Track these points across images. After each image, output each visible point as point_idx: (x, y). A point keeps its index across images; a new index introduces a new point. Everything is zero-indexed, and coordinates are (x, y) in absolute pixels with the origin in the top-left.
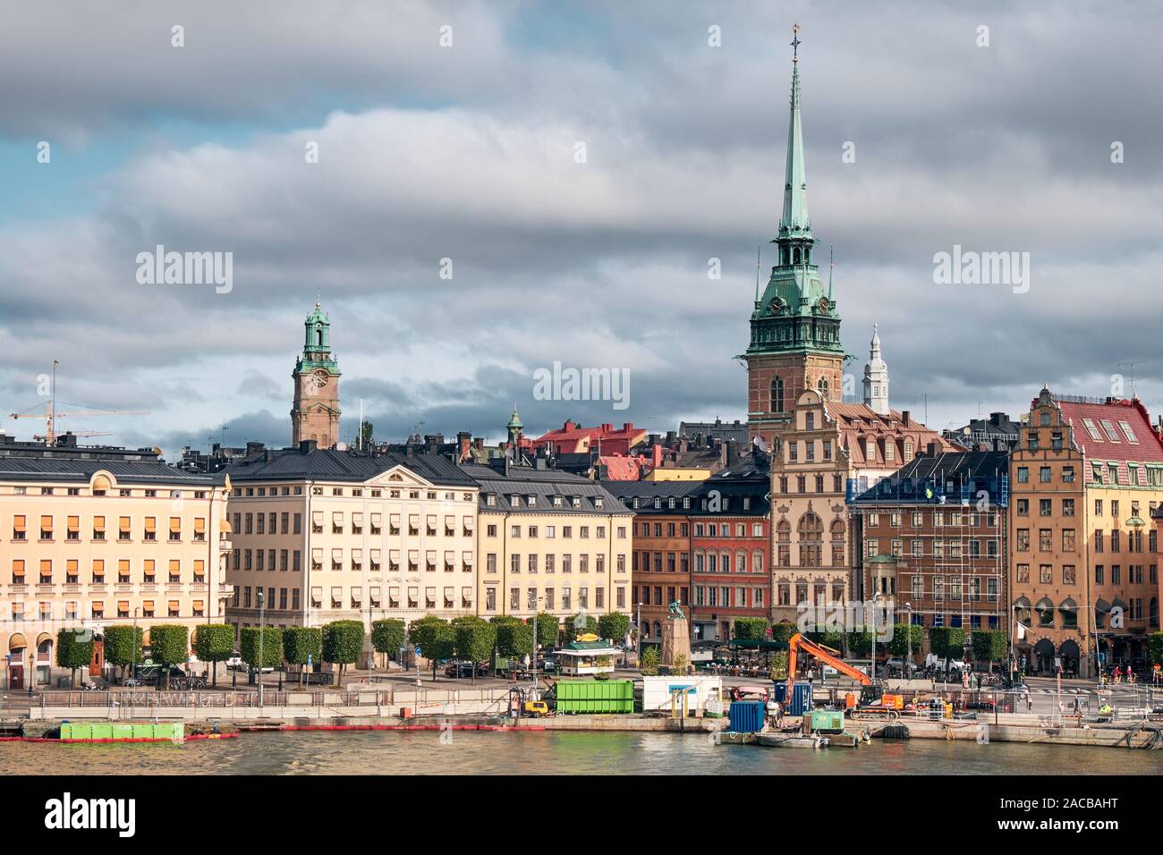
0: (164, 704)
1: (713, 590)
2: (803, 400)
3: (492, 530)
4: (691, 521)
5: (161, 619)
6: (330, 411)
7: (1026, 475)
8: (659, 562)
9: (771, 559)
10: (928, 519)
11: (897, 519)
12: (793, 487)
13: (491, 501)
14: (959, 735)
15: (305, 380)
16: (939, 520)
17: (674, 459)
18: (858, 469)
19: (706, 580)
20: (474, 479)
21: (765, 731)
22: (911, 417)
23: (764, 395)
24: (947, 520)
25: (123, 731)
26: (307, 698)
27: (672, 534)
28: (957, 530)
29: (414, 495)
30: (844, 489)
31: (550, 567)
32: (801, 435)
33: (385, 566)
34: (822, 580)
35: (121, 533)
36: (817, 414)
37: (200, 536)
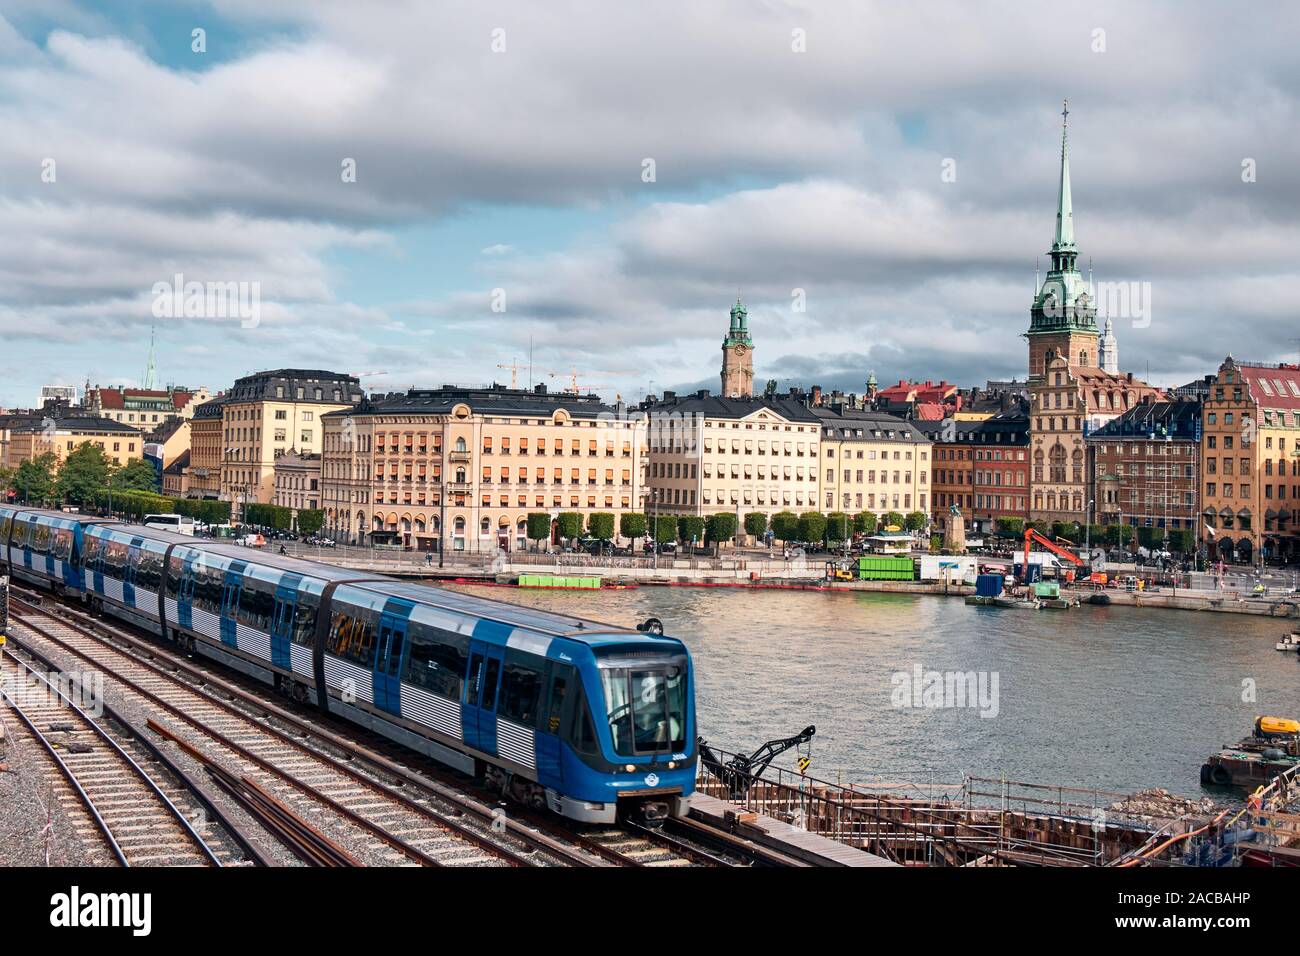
0: (590, 565)
1: (989, 497)
2: (1054, 365)
3: (830, 453)
4: (975, 449)
5: (600, 508)
6: (746, 372)
7: (1215, 418)
8: (952, 477)
9: (1030, 476)
10: (1142, 450)
11: (1119, 450)
12: (1046, 426)
13: (830, 433)
14: (1147, 603)
15: (729, 351)
16: (1150, 451)
17: (970, 406)
18: (1092, 414)
19: (984, 490)
20: (818, 417)
21: (1002, 596)
22: (1134, 377)
23: (1041, 362)
24: (1156, 450)
25: (559, 581)
26: (687, 564)
27: (961, 457)
28: (1163, 458)
29: (776, 428)
30: (1082, 428)
31: (872, 479)
32: (1052, 389)
33: (755, 476)
34: (1066, 492)
35: (573, 451)
36: (1063, 374)
37: (626, 453)
